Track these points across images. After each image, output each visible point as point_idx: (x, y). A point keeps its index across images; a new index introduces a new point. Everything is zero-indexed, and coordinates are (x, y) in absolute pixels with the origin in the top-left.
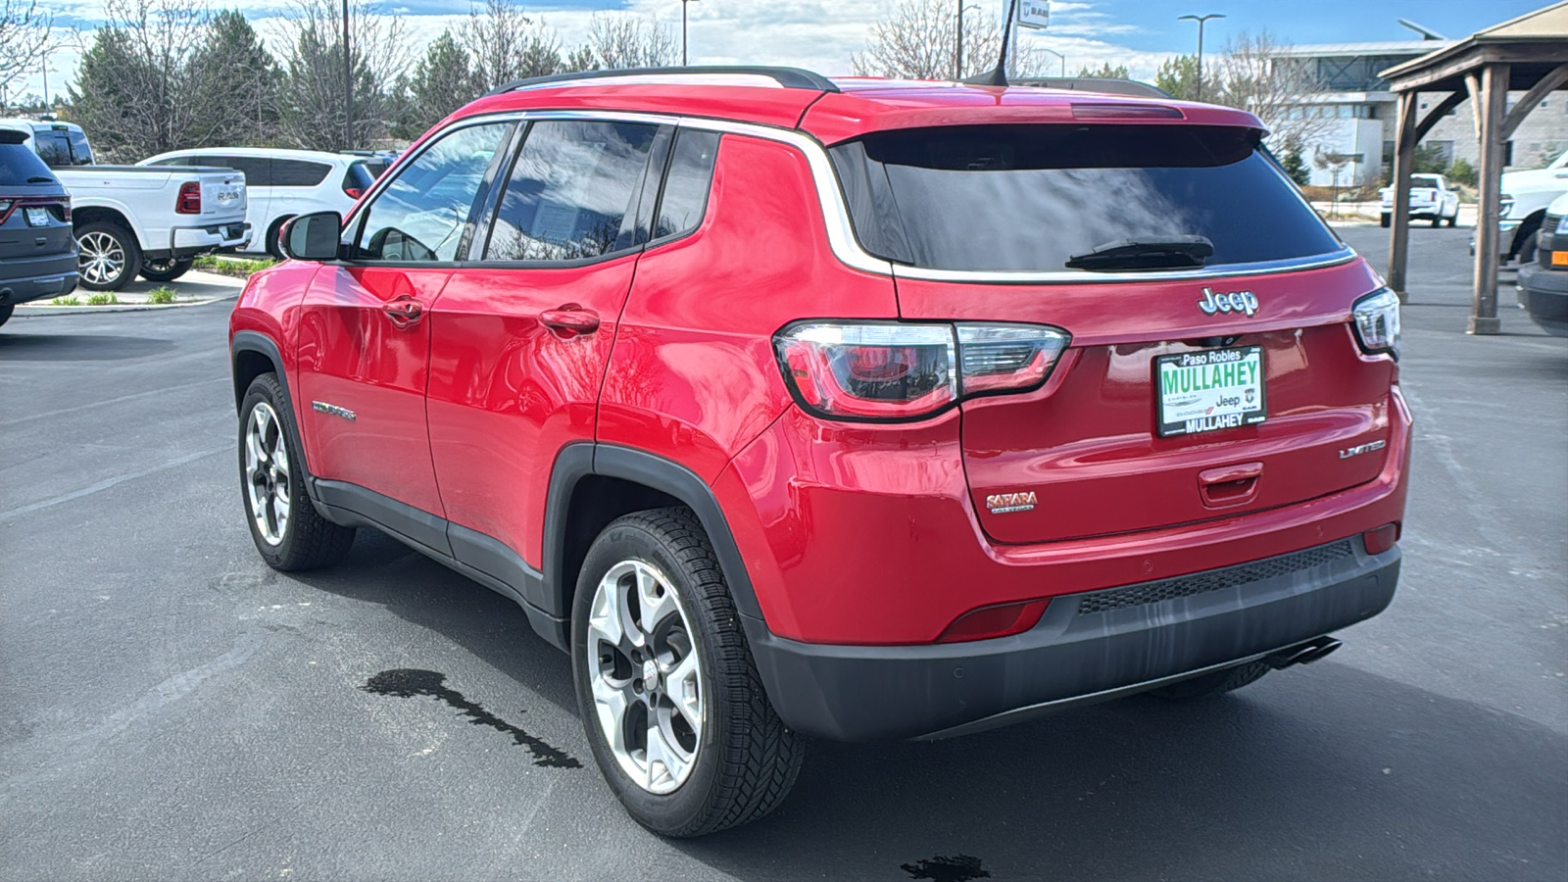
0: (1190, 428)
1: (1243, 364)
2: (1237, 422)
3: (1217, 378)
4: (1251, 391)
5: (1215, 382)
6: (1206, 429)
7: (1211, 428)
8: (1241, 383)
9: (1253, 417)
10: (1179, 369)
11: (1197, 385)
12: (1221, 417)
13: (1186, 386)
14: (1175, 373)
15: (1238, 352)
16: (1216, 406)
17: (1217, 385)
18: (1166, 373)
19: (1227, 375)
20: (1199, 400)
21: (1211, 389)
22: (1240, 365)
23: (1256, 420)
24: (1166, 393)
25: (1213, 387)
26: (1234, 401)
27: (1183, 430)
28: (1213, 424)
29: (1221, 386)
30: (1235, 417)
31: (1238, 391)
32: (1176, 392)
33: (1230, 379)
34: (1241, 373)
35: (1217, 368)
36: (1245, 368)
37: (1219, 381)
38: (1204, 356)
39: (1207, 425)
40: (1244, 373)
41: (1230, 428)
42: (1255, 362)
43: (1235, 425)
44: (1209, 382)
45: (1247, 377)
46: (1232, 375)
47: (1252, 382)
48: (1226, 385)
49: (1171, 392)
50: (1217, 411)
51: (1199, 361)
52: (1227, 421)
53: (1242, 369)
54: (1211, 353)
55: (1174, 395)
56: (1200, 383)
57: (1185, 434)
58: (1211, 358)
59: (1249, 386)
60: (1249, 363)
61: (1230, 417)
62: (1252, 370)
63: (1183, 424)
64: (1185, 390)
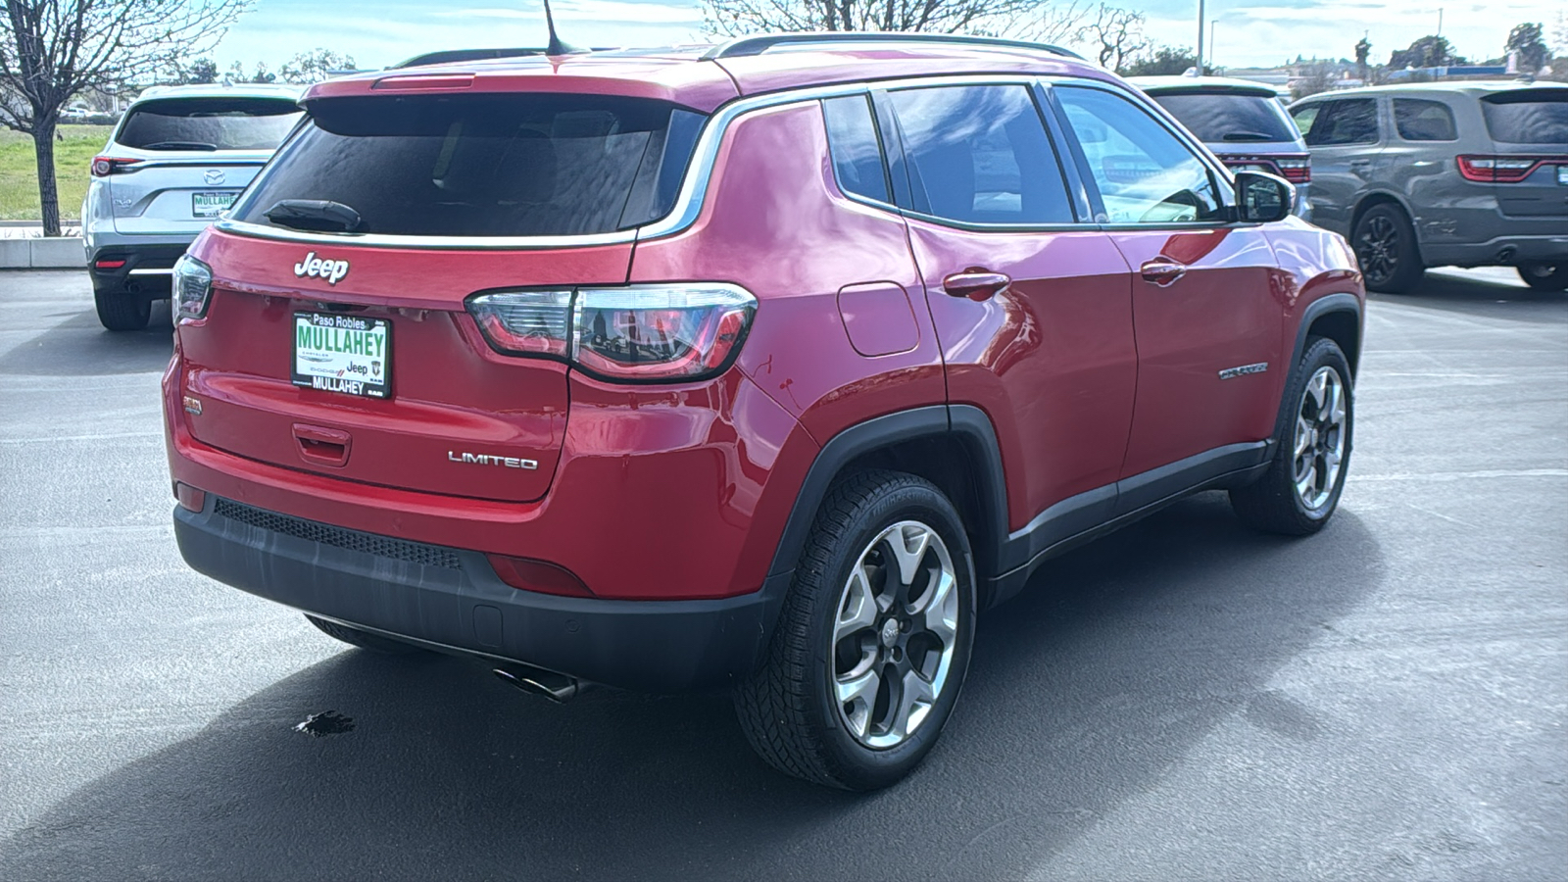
0: (317, 384)
1: (371, 335)
2: (358, 390)
3: (348, 343)
4: (376, 363)
5: (346, 346)
6: (330, 389)
7: (335, 389)
8: (369, 353)
9: (373, 390)
10: (312, 327)
11: (330, 345)
12: (344, 381)
13: (318, 344)
14: (309, 329)
15: (363, 322)
16: (346, 371)
17: (348, 350)
18: (301, 328)
19: (356, 343)
20: (330, 360)
21: (342, 353)
22: (368, 336)
23: (375, 393)
24: (300, 346)
25: (345, 351)
26: (362, 370)
27: (310, 384)
28: (337, 386)
29: (351, 352)
30: (356, 385)
31: (364, 361)
32: (310, 347)
33: (358, 346)
34: (369, 344)
35: (348, 334)
36: (372, 340)
37: (350, 347)
38: (331, 319)
39: (332, 386)
40: (371, 344)
41: (352, 394)
42: (382, 336)
43: (356, 392)
44: (341, 345)
45: (373, 348)
46: (360, 343)
47: (379, 355)
48: (356, 352)
49: (305, 346)
50: (347, 375)
51: (327, 323)
52: (349, 386)
53: (370, 339)
54: (338, 317)
55: (307, 350)
56: (332, 344)
57: (311, 388)
58: (338, 322)
59: (374, 358)
60: (376, 335)
61: (353, 383)
62: (379, 344)
63: (310, 378)
64: (319, 348)
